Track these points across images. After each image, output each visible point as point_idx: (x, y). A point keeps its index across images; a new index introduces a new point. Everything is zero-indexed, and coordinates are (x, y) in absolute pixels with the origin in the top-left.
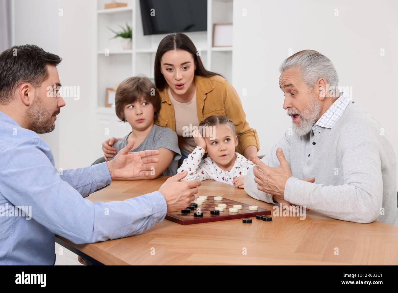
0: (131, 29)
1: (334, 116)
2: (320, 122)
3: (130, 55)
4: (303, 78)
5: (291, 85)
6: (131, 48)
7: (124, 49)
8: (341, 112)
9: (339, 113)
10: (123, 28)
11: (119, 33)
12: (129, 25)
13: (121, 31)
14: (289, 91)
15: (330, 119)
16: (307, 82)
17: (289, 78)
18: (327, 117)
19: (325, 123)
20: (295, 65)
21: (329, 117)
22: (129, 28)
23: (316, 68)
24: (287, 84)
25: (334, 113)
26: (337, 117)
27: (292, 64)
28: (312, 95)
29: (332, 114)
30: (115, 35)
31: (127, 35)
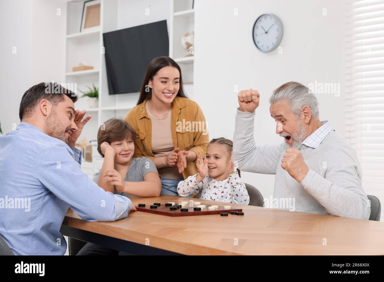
0: (97, 89)
1: (318, 138)
2: (306, 141)
3: (97, 112)
4: (291, 109)
5: (281, 116)
6: (97, 107)
7: (91, 107)
8: (324, 136)
9: (322, 136)
10: (90, 88)
11: (86, 93)
12: (96, 86)
13: (87, 91)
14: (280, 120)
15: (314, 140)
16: (293, 112)
17: (279, 110)
18: (312, 138)
19: (310, 143)
20: (282, 98)
21: (314, 138)
22: (95, 88)
23: (300, 100)
24: (278, 115)
25: (318, 136)
26: (320, 139)
27: (280, 98)
28: (299, 121)
29: (316, 136)
30: (83, 94)
31: (93, 95)
